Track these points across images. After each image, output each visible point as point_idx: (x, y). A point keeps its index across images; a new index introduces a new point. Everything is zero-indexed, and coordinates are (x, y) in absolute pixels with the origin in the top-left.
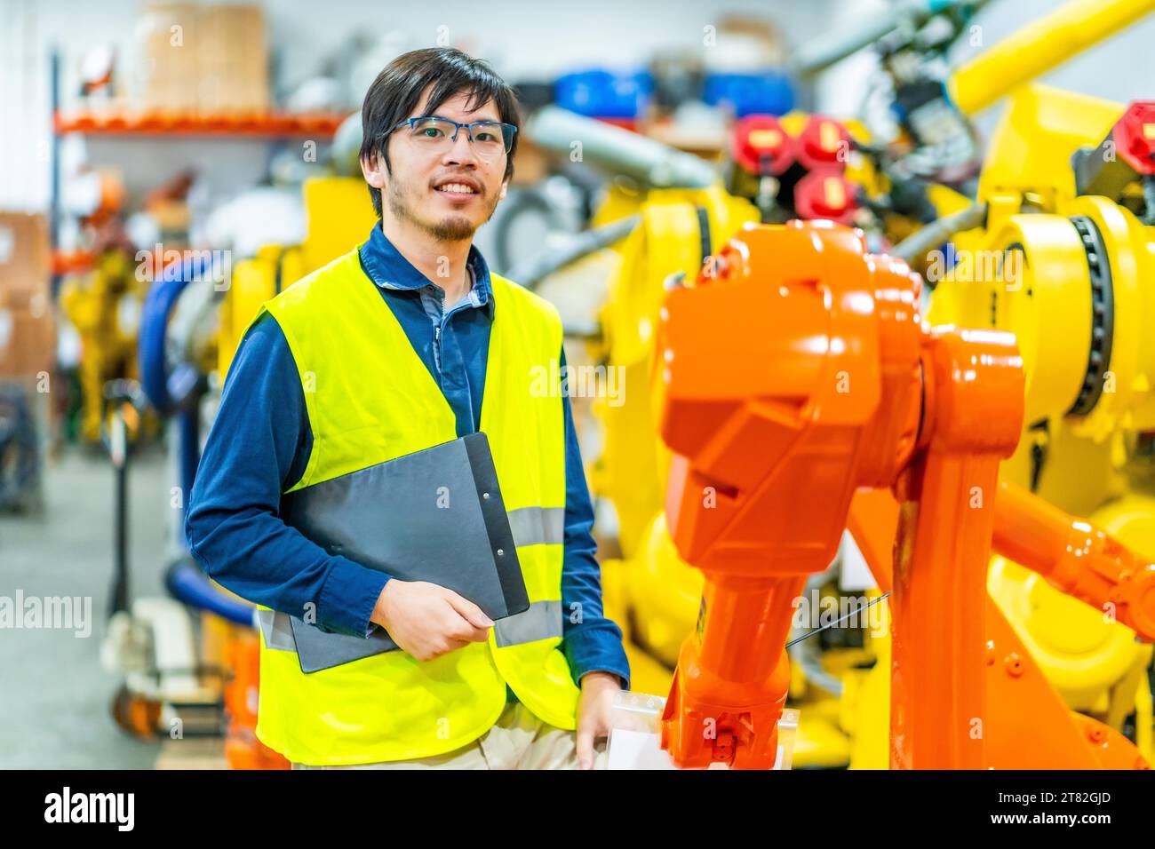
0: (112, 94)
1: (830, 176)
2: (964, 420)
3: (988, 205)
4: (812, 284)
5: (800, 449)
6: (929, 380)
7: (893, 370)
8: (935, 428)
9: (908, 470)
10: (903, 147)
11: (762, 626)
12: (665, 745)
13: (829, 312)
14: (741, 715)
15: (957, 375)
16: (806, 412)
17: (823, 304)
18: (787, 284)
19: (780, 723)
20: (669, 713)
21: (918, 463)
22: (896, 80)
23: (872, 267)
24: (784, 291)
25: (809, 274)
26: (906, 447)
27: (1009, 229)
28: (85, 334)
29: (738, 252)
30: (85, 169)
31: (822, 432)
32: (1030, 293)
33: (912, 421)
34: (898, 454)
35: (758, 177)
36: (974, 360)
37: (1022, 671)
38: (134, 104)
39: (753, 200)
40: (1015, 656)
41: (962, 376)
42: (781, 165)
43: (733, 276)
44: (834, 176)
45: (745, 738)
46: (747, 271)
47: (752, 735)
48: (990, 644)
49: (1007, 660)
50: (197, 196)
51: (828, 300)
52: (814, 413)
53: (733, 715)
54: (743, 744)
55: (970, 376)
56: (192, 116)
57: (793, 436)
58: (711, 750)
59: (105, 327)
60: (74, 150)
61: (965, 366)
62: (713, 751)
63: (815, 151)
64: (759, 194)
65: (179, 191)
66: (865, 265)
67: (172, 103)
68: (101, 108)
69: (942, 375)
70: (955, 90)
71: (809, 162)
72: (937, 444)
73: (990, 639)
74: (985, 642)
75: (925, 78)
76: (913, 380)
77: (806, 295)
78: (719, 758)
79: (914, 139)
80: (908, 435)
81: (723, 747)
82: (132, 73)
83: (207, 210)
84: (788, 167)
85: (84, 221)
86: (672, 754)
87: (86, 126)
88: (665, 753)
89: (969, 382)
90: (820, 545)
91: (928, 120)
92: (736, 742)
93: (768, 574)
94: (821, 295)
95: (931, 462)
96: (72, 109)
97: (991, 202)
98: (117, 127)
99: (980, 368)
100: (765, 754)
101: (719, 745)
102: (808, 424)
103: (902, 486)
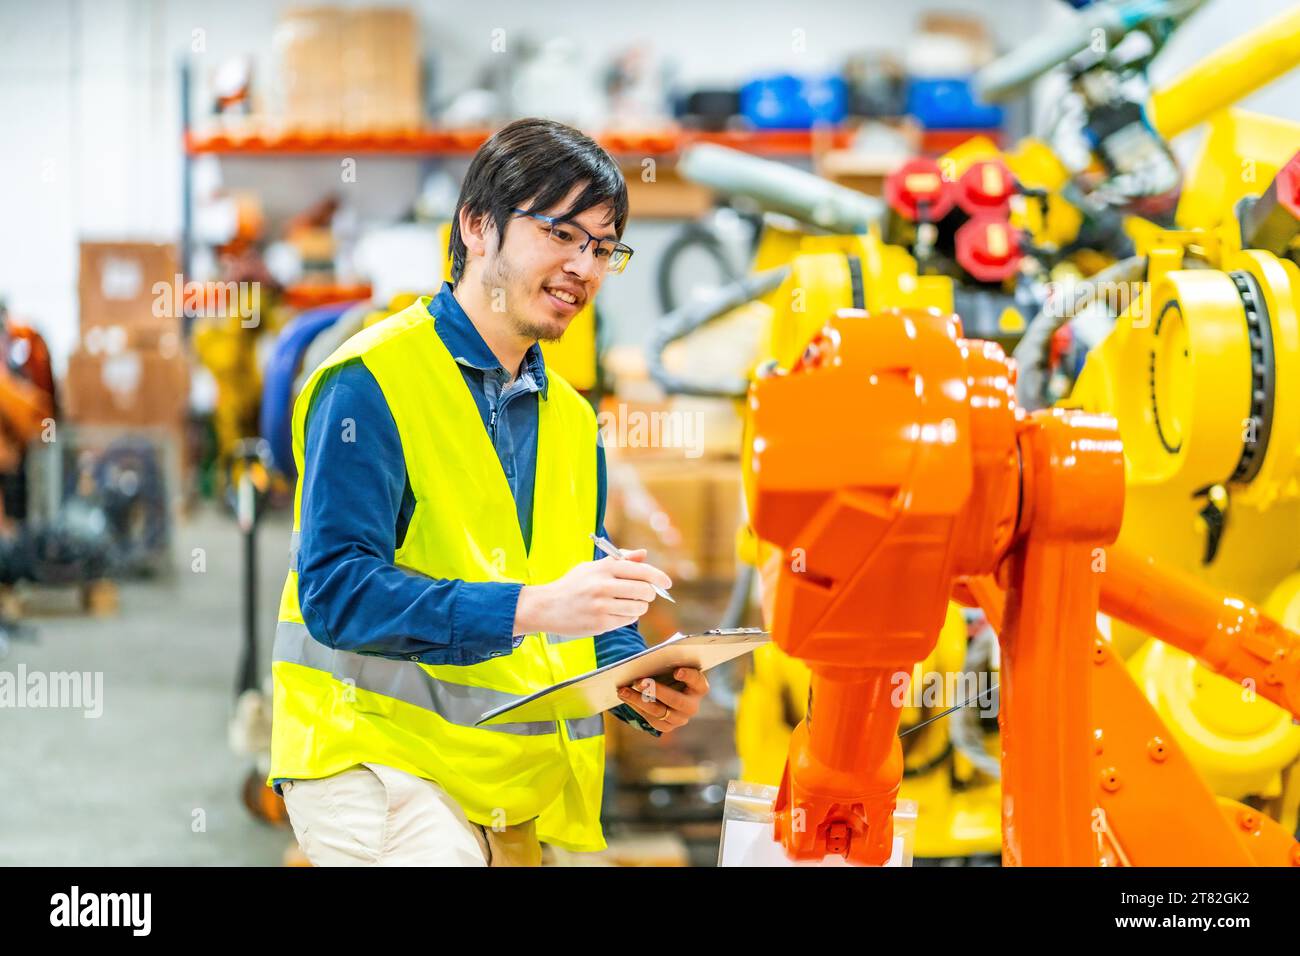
0: (248, 110)
1: (994, 222)
2: (1064, 507)
3: (1148, 258)
4: (903, 372)
5: (893, 539)
6: (1028, 465)
7: (985, 457)
8: (1034, 515)
9: (1011, 556)
10: (1096, 176)
11: (871, 716)
12: (778, 837)
13: (919, 399)
14: (854, 806)
15: (1054, 461)
16: (896, 503)
17: (914, 393)
18: (877, 373)
19: (896, 814)
20: (782, 804)
21: (1019, 548)
22: (1089, 101)
23: (965, 354)
24: (873, 380)
25: (901, 362)
26: (1004, 535)
27: (1166, 286)
28: (221, 375)
29: (830, 340)
30: (220, 194)
31: (915, 523)
32: (1186, 354)
33: (1009, 508)
34: (996, 542)
35: (916, 224)
36: (1073, 446)
37: (1165, 756)
38: (273, 121)
39: (910, 249)
40: (1158, 741)
41: (1061, 462)
42: (940, 210)
43: (825, 363)
44: (999, 222)
45: (858, 827)
46: (837, 361)
47: (865, 827)
48: (1099, 733)
49: (1149, 744)
50: (343, 222)
51: (919, 387)
52: (906, 501)
53: (845, 807)
54: (858, 835)
55: (1070, 461)
56: (337, 133)
57: (884, 526)
58: (824, 842)
59: (241, 369)
60: (207, 173)
61: (1065, 452)
62: (827, 844)
63: (976, 196)
64: (917, 243)
65: (323, 216)
66: (958, 351)
67: (314, 120)
68: (236, 125)
69: (1040, 462)
70: (1152, 113)
71: (970, 207)
72: (1036, 533)
73: (1098, 728)
74: (1092, 732)
75: (1122, 98)
76: (1007, 468)
77: (896, 384)
78: (834, 850)
79: (1108, 166)
80: (1005, 522)
81: (837, 839)
82: (271, 89)
83: (353, 239)
84: (946, 213)
85: (219, 250)
86: (785, 846)
87: (221, 147)
88: (778, 846)
89: (1067, 468)
90: (917, 635)
91: (1124, 146)
92: (850, 833)
93: (870, 664)
94: (912, 383)
95: (1033, 549)
96: (205, 128)
97: (1151, 256)
98: (254, 148)
99: (1078, 453)
100: (881, 846)
101: (833, 837)
102: (899, 514)
103: (1005, 572)
